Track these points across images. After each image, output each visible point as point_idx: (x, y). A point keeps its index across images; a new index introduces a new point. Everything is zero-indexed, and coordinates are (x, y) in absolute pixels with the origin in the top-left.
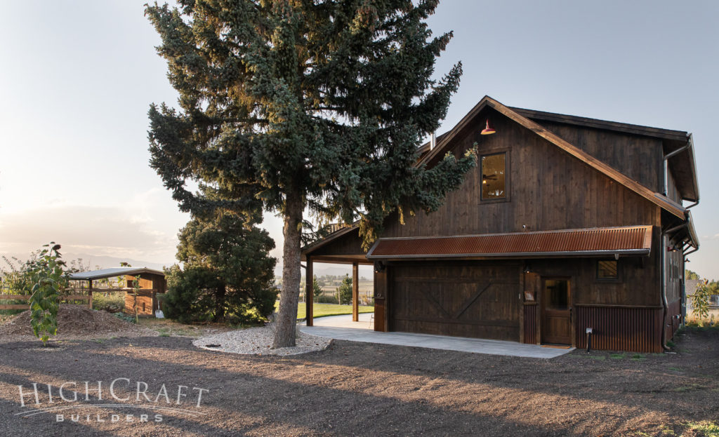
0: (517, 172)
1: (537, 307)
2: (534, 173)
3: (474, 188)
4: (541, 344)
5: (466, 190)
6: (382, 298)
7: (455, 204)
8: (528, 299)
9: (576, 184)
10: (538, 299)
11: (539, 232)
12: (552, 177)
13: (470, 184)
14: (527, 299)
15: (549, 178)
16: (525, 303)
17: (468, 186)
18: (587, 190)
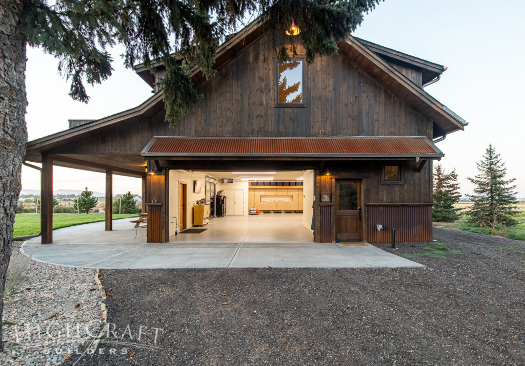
0: (314, 80)
1: (332, 208)
2: (331, 82)
3: (270, 91)
4: (336, 242)
5: (262, 91)
6: (160, 204)
7: (249, 104)
8: (325, 200)
9: (367, 97)
10: (333, 200)
11: (335, 137)
12: (346, 87)
13: (266, 85)
14: (323, 200)
15: (344, 88)
16: (322, 204)
17: (263, 87)
18: (376, 103)
